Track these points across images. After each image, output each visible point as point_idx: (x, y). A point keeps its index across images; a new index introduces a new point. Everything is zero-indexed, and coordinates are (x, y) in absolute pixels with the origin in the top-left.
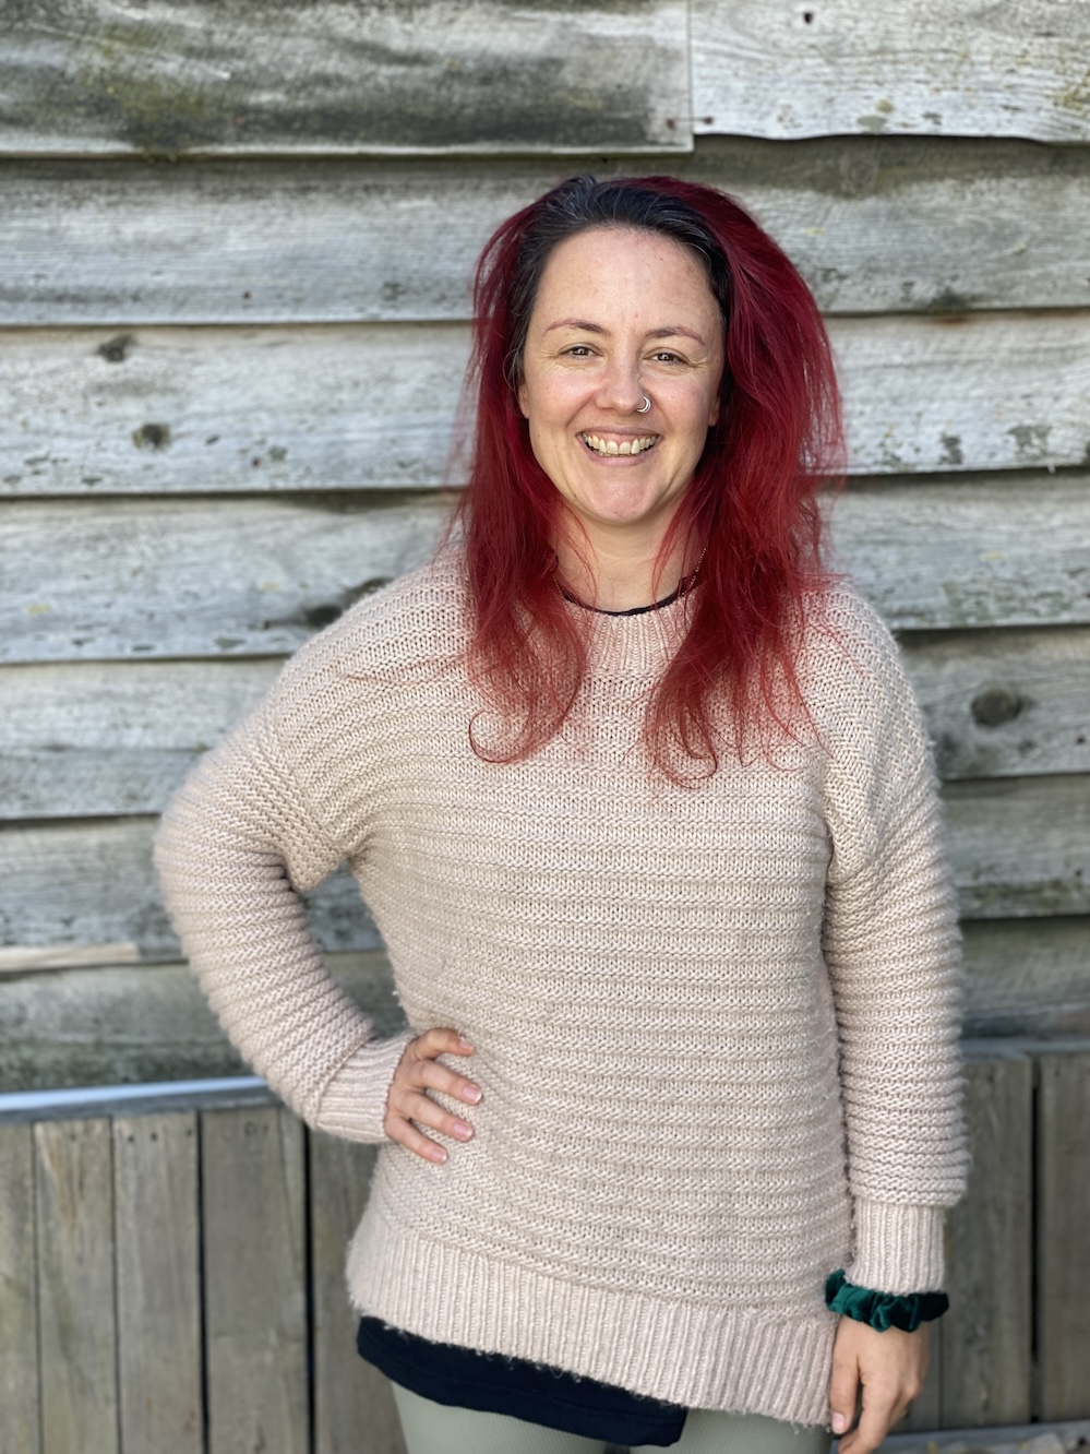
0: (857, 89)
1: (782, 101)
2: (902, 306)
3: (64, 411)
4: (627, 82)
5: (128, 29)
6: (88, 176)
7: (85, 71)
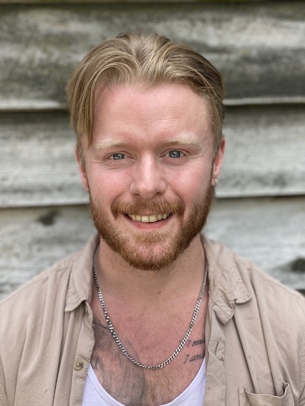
3: (17, 255)
5: (56, 36)
6: (33, 121)
7: (31, 61)
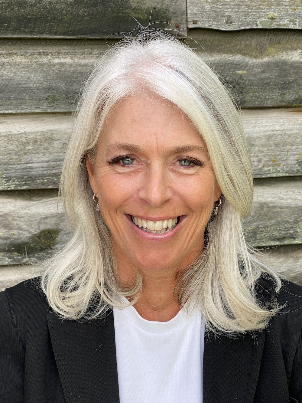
0: (260, 8)
1: (227, 14)
2: (280, 104)
4: (159, 6)
